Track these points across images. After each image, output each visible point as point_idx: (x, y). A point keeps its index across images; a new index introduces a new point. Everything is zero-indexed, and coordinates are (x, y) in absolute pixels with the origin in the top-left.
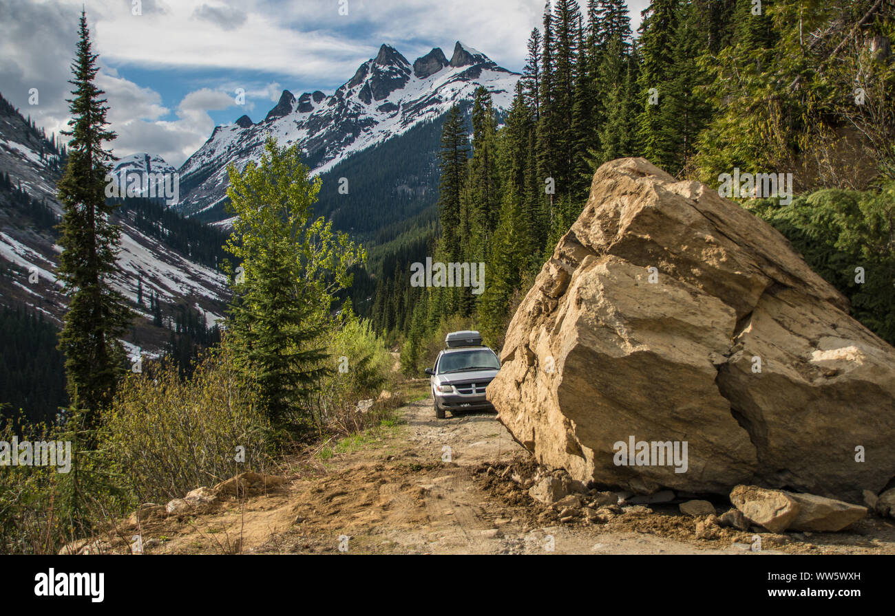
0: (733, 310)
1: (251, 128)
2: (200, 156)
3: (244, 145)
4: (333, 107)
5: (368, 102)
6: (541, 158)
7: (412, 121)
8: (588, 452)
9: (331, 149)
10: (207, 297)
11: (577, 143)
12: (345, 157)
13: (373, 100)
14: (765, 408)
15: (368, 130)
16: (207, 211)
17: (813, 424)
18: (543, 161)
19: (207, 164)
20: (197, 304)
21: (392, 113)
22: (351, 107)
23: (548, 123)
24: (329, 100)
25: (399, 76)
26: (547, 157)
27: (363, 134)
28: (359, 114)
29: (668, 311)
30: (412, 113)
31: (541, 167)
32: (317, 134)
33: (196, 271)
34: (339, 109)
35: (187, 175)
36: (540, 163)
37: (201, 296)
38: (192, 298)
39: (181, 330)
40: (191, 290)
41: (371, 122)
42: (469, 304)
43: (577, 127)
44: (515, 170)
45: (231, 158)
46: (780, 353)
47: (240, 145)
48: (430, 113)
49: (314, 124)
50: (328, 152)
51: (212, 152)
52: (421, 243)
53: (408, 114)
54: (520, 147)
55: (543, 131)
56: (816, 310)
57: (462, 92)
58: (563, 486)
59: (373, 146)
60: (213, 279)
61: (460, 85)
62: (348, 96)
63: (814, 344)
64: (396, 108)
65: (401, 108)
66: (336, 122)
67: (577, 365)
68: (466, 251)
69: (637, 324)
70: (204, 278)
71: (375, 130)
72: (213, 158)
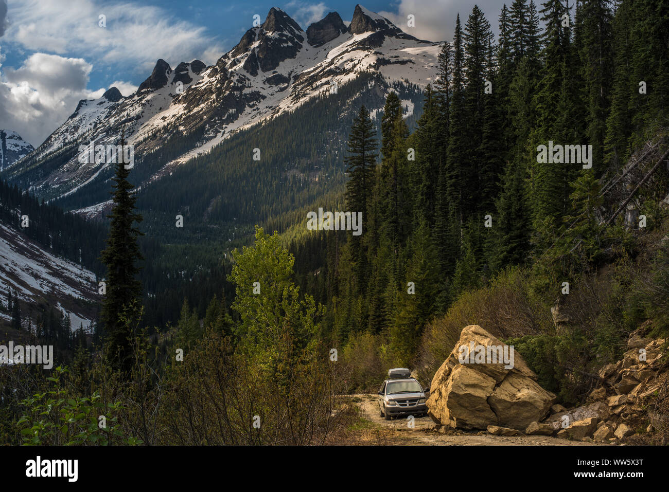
0: (495, 381)
1: (121, 101)
2: (62, 133)
3: (112, 120)
4: (214, 79)
5: (254, 73)
6: (451, 178)
7: (304, 95)
8: (455, 418)
9: (212, 127)
10: (70, 295)
11: (486, 164)
12: (227, 136)
13: (259, 71)
14: (500, 407)
15: (254, 105)
16: (69, 196)
17: (513, 411)
18: (453, 180)
19: (70, 143)
20: (59, 304)
21: (282, 86)
22: (235, 79)
23: (458, 143)
24: (209, 71)
25: (290, 44)
26: (457, 176)
27: (248, 109)
28: (243, 87)
29: (476, 382)
30: (305, 87)
31: (451, 186)
32: (196, 110)
33: (57, 266)
34: (221, 81)
35: (47, 155)
36: (450, 182)
37: (64, 294)
38: (54, 296)
39: (42, 334)
40: (53, 288)
41: (257, 96)
42: (380, 322)
43: (487, 148)
44: (425, 185)
45: (97, 136)
46: (507, 393)
47: (108, 121)
48: (325, 87)
49: (192, 98)
50: (208, 130)
51: (76, 128)
52: (315, 239)
53: (300, 87)
54: (430, 162)
55: (452, 151)
56: (524, 380)
57: (363, 62)
58: (448, 428)
59: (259, 124)
60: (76, 275)
61: (360, 54)
62: (231, 66)
63: (519, 391)
64: (286, 80)
65: (292, 80)
66: (217, 96)
67: (451, 396)
68: (374, 262)
69: (467, 386)
70: (67, 274)
71: (262, 105)
72: (76, 135)
